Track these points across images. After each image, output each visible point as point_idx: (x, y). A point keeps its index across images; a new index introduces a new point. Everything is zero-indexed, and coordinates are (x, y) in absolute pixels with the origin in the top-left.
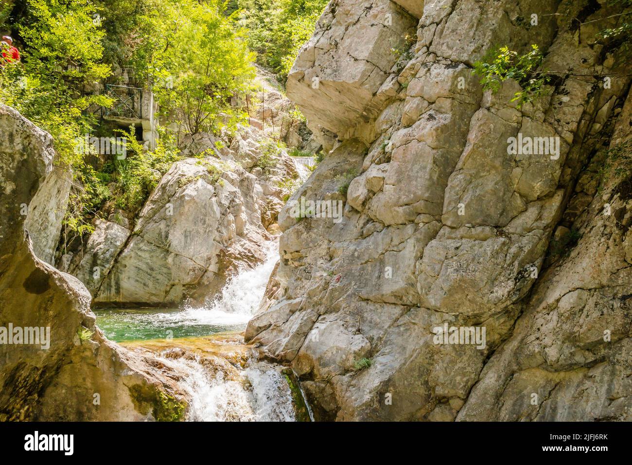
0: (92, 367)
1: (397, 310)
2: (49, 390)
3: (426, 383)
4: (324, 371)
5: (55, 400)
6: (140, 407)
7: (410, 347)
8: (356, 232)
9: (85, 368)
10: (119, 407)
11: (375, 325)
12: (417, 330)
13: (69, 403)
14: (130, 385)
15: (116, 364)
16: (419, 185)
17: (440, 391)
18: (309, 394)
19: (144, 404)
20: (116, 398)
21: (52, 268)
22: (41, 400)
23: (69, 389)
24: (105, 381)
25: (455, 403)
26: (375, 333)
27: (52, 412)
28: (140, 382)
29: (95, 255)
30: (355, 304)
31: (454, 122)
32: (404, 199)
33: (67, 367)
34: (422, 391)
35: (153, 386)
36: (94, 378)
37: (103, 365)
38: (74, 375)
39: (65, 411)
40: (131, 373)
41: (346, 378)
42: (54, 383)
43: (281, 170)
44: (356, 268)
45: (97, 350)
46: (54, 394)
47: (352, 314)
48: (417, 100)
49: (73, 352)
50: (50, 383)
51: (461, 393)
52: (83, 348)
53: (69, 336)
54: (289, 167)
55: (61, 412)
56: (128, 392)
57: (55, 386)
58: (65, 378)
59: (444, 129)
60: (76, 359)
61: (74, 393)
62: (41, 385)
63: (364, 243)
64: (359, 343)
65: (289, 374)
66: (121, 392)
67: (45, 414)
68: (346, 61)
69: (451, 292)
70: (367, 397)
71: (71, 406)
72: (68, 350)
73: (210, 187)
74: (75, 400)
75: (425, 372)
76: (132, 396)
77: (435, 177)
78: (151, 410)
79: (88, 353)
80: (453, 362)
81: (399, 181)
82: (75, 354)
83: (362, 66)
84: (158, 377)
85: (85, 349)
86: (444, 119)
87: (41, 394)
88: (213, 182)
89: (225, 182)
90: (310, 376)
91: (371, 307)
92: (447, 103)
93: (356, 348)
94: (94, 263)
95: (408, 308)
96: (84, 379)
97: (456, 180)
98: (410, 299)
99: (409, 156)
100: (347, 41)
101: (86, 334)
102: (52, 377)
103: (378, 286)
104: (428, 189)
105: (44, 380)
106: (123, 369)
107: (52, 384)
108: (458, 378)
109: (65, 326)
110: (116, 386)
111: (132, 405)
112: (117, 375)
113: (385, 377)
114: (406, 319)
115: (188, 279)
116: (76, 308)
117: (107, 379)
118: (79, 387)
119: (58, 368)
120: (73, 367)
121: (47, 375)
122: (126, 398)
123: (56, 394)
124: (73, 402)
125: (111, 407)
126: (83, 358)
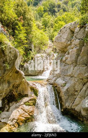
1: (70, 77)
2: (18, 88)
3: (74, 88)
4: (58, 86)
6: (31, 90)
7: (72, 83)
8: (63, 65)
11: (66, 79)
12: (73, 80)
14: (30, 87)
15: (28, 84)
16: (74, 58)
17: (76, 90)
18: (56, 89)
20: (28, 89)
21: (19, 70)
23: (21, 87)
24: (27, 86)
25: (79, 92)
26: (66, 81)
29: (25, 68)
30: (63, 76)
31: (79, 48)
32: (71, 60)
34: (73, 90)
35: (33, 87)
36: (25, 86)
37: (26, 84)
38: (22, 86)
40: (30, 85)
41: (62, 87)
43: (52, 55)
44: (64, 71)
45: (25, 82)
47: (63, 78)
48: (73, 45)
50: (19, 86)
51: (80, 90)
52: (23, 82)
53: (21, 80)
54: (53, 55)
55: (20, 91)
58: (21, 86)
59: (78, 49)
60: (22, 83)
63: (65, 67)
64: (64, 82)
65: (53, 86)
67: (18, 91)
68: (62, 39)
69: (78, 75)
70: (65, 90)
73: (41, 58)
75: (74, 87)
77: (76, 57)
78: (33, 91)
80: (78, 85)
81: (71, 57)
83: (65, 40)
84: (34, 86)
86: (78, 48)
88: (42, 57)
89: (44, 57)
90: (56, 87)
91: (66, 77)
92: (78, 45)
93: (63, 83)
94: (25, 69)
95: (72, 77)
97: (80, 57)
98: (72, 76)
99: (72, 54)
100: (63, 36)
101: (24, 80)
103: (67, 74)
104: (75, 59)
108: (79, 88)
109: (21, 78)
112: (28, 86)
113: (68, 87)
114: (71, 79)
115: (38, 72)
116: (22, 76)
119: (20, 84)
122: (29, 89)
123: (20, 88)
124: (22, 89)
125: (27, 90)
126: (23, 83)
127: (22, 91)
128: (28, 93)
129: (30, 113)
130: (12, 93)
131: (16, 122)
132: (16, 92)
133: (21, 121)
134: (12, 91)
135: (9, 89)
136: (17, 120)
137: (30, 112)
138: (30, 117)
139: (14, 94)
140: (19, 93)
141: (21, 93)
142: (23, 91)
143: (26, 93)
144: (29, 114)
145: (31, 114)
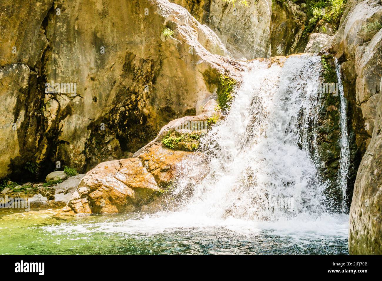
0: (179, 60)
2: (159, 79)
4: (350, 48)
5: (163, 87)
6: (210, 87)
9: (175, 60)
10: (198, 89)
13: (172, 89)
14: (203, 71)
15: (195, 57)
19: (212, 85)
20: (196, 82)
22: (154, 86)
23: (171, 79)
27: (163, 96)
28: (207, 68)
33: (165, 61)
35: (215, 70)
36: (181, 67)
37: (186, 58)
38: (170, 66)
39: (170, 95)
40: (201, 62)
41: (362, 48)
42: (161, 74)
45: (179, 45)
46: (161, 82)
49: (164, 47)
50: (159, 74)
52: (168, 43)
53: (158, 34)
55: (168, 96)
56: (202, 77)
57: (162, 76)
58: (166, 70)
60: (167, 54)
61: (174, 81)
62: (153, 75)
64: (374, 12)
66: (198, 77)
67: (159, 97)
71: (173, 92)
72: (160, 46)
74: (175, 87)
76: (205, 80)
78: (216, 89)
79: (173, 48)
82: (166, 50)
85: (170, 44)
87: (154, 82)
90: (344, 57)
93: (369, 16)
96: (176, 69)
101: (167, 32)
102: (159, 70)
105: (155, 72)
106: (198, 60)
107: (159, 76)
109: (153, 26)
110: (195, 73)
111: (205, 86)
112: (195, 65)
116: (158, 12)
117: (189, 69)
118: (176, 77)
119: (161, 63)
120: (168, 61)
121: (156, 68)
122: (201, 82)
123: (163, 82)
124: (174, 88)
125: (194, 90)
126: (171, 53)
127: (174, 99)
128: (195, 102)
129: (163, 171)
130: (135, 107)
131: (83, 196)
132: (152, 103)
133: (110, 199)
134: (133, 97)
135: (105, 79)
136: (93, 190)
137: (164, 167)
138: (156, 188)
139: (145, 110)
140: (163, 105)
141: (174, 107)
142: (178, 96)
143: (188, 105)
144: (156, 177)
145: (164, 177)
